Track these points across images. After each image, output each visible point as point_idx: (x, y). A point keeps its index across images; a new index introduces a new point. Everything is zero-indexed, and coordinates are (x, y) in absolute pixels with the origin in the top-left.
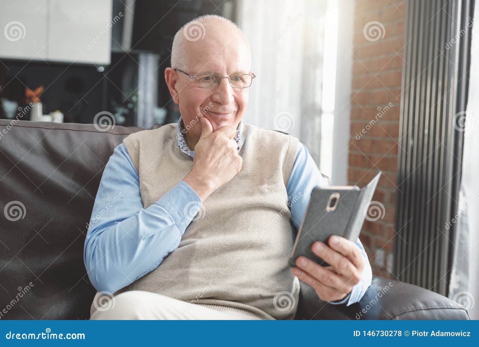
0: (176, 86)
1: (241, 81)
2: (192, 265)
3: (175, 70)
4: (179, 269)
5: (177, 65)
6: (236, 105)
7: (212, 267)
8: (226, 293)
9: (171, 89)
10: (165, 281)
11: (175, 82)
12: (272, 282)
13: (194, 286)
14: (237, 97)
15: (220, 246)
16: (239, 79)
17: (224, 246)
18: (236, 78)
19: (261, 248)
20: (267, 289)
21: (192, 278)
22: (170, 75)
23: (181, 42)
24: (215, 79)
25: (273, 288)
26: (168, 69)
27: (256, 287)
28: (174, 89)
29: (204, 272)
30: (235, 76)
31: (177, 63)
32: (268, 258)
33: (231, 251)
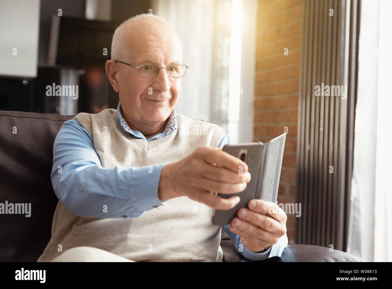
0: (117, 76)
1: (175, 71)
2: (131, 231)
3: (116, 62)
4: (119, 235)
5: (118, 57)
6: (171, 94)
7: (148, 234)
8: (160, 256)
9: (111, 80)
10: (106, 246)
11: (115, 73)
12: (201, 248)
13: (131, 250)
14: (172, 86)
15: (156, 215)
16: (174, 69)
17: (159, 214)
18: (172, 68)
19: (191, 218)
20: (196, 254)
21: (130, 243)
22: (111, 67)
23: (122, 37)
24: (154, 69)
25: (201, 253)
26: (108, 61)
27: (186, 251)
28: (115, 79)
29: (141, 238)
30: (171, 67)
31: (118, 56)
32: (197, 227)
33: (165, 220)
